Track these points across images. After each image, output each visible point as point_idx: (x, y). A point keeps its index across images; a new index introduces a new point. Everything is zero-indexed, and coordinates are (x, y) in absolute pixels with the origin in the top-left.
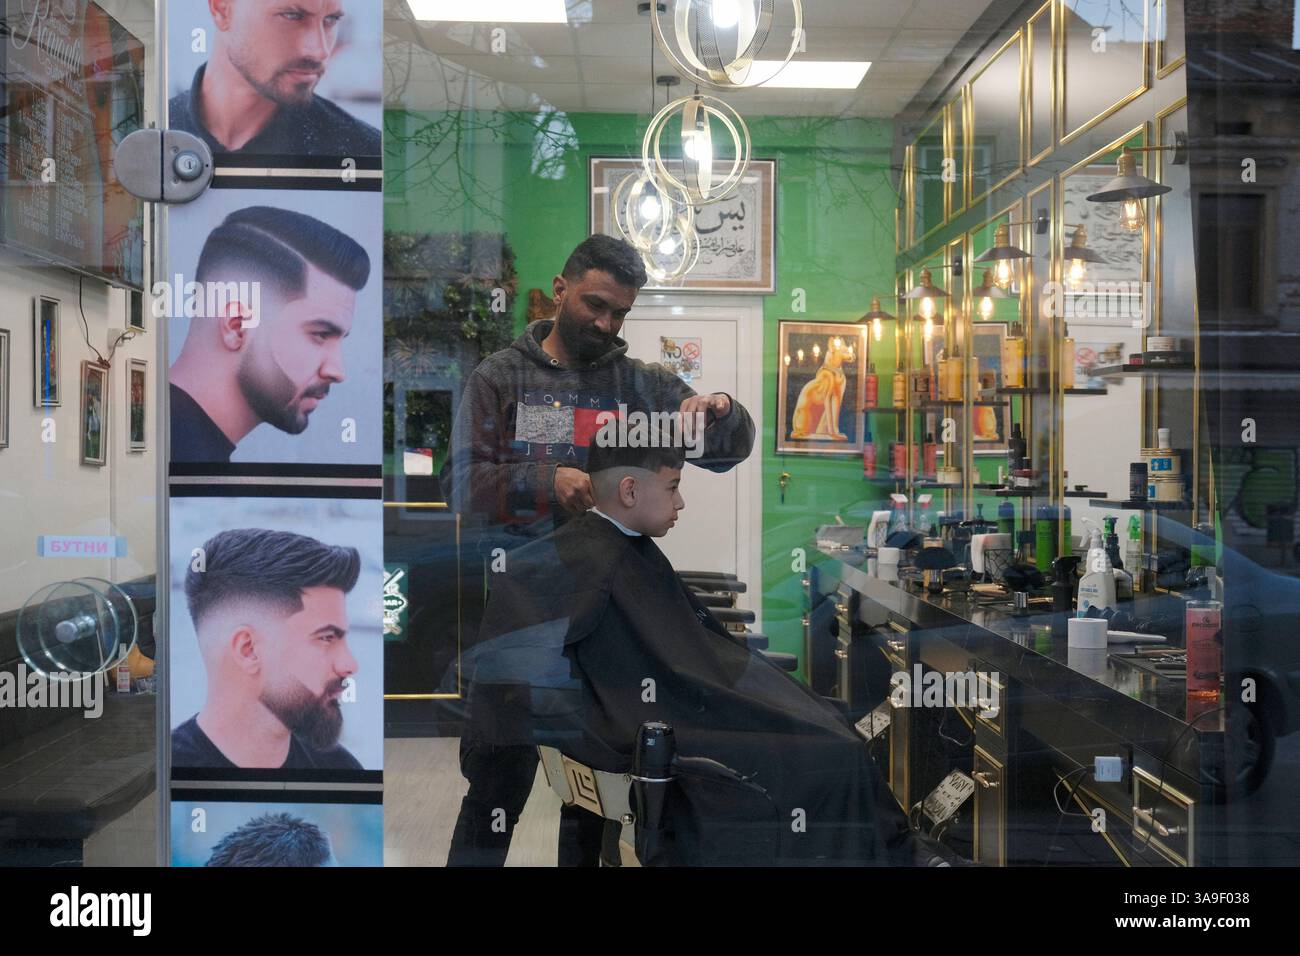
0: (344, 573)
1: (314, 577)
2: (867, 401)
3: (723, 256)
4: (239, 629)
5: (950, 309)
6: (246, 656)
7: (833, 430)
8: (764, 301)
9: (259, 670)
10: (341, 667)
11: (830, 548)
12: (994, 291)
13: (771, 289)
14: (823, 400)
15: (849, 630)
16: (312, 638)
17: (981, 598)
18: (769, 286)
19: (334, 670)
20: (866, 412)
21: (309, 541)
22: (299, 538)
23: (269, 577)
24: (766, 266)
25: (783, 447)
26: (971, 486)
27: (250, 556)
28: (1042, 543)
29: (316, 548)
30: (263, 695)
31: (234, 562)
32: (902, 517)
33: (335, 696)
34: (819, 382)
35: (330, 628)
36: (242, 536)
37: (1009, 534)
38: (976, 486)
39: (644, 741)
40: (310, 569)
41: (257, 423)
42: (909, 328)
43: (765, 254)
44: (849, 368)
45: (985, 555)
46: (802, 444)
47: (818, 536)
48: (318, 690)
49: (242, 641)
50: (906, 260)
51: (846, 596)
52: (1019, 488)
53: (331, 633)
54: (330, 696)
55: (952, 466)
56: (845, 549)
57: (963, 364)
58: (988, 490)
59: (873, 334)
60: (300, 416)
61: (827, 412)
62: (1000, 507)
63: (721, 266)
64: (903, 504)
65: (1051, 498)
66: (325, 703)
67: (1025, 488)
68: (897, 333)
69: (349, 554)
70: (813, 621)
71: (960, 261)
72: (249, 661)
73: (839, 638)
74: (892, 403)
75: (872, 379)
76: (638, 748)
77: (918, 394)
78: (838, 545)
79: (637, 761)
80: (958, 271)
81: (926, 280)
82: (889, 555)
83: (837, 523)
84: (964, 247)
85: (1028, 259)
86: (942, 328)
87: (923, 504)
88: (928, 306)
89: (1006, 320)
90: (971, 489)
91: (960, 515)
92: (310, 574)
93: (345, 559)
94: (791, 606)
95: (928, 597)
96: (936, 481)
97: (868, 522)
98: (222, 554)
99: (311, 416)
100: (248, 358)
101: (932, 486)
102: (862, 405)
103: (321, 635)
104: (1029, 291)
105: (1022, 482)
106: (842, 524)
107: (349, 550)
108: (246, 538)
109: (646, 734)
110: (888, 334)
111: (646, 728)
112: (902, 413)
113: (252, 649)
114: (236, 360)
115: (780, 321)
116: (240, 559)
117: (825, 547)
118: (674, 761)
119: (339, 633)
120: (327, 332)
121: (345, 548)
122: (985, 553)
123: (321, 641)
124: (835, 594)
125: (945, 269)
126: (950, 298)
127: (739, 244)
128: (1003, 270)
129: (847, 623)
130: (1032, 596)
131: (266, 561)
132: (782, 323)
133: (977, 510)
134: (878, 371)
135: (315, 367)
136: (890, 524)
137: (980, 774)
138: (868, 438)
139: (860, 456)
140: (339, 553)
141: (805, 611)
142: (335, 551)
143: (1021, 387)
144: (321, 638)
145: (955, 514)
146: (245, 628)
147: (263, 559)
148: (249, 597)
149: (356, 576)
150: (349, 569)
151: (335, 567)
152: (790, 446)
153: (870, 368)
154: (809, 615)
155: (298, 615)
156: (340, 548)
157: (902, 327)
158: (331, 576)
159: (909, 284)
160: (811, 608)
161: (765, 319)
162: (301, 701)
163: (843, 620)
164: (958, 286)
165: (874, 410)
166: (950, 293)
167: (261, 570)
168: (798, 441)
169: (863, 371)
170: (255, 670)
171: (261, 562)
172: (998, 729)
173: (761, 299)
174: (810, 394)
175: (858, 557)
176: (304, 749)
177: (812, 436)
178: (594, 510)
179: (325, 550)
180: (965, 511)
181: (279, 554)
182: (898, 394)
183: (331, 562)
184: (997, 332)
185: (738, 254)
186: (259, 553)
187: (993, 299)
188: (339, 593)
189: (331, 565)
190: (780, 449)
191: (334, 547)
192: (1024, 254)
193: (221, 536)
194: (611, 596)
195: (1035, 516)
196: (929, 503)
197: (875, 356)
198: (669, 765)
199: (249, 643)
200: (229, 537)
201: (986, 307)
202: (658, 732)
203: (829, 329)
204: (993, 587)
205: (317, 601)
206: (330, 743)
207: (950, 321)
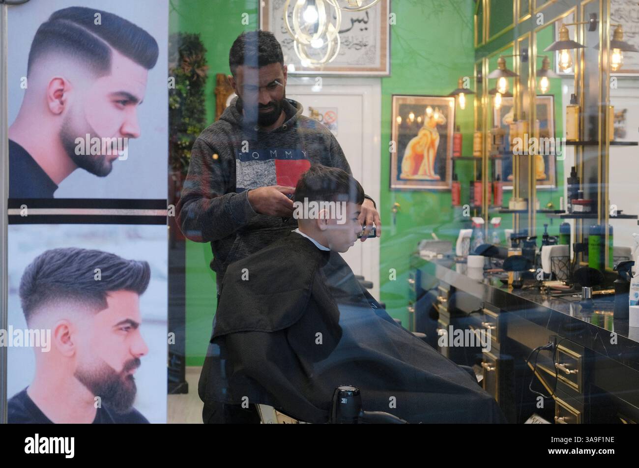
0: (138, 280)
1: (116, 283)
2: (454, 152)
3: (353, 50)
4: (59, 323)
5: (518, 86)
6: (65, 342)
7: (430, 173)
8: (382, 82)
9: (75, 354)
10: (136, 350)
11: (429, 256)
12: (550, 72)
13: (387, 73)
14: (423, 151)
15: (448, 315)
16: (115, 328)
17: (551, 291)
18: (385, 70)
19: (130, 353)
20: (453, 160)
21: (112, 257)
22: (105, 254)
23: (83, 283)
24: (383, 56)
25: (395, 184)
26: (535, 212)
27: (68, 268)
28: (593, 251)
29: (118, 261)
30: (77, 371)
31: (56, 273)
32: (480, 234)
33: (131, 372)
34: (421, 138)
35: (127, 321)
36: (62, 253)
37: (568, 245)
38: (538, 212)
39: (339, 400)
40: (113, 278)
41: (74, 169)
42: (485, 100)
43: (383, 48)
44: (441, 128)
45: (552, 260)
46: (408, 182)
47: (420, 248)
48: (118, 367)
49: (62, 332)
50: (483, 51)
51: (445, 290)
52: (575, 213)
53: (128, 325)
54: (128, 371)
55: (520, 197)
56: (440, 257)
57: (528, 124)
58: (554, 214)
59: (459, 105)
60: (106, 164)
61: (425, 160)
62: (561, 226)
63: (353, 56)
64: (481, 225)
65: (599, 220)
66: (124, 378)
67: (579, 213)
68: (476, 103)
69: (142, 266)
70: (417, 308)
71: (526, 51)
72: (67, 347)
73: (440, 321)
74: (472, 154)
75: (458, 136)
76: (334, 406)
77: (496, 146)
78: (435, 254)
79: (334, 415)
80: (525, 58)
81: (502, 65)
82: (476, 262)
83: (433, 238)
84: (530, 42)
85: (581, 49)
86: (512, 100)
87: (495, 225)
88: (503, 84)
89: (552, 93)
90: (535, 214)
91: (526, 232)
92: (113, 281)
93: (139, 270)
94: (401, 298)
95: (512, 291)
96: (508, 208)
97: (456, 238)
98: (47, 267)
99: (114, 163)
100: (68, 120)
101: (505, 211)
102: (450, 154)
103: (122, 326)
104: (582, 72)
105: (579, 208)
106: (436, 239)
107: (142, 263)
108: (65, 256)
109: (341, 395)
110: (469, 104)
111: (340, 391)
112: (479, 160)
113: (69, 338)
114: (58, 122)
115: (393, 95)
116: (62, 270)
117: (425, 256)
118: (361, 414)
119: (134, 325)
120: (127, 100)
121: (139, 262)
122: (552, 259)
123: (121, 331)
124: (437, 289)
125: (514, 57)
126: (518, 78)
127: (365, 40)
128: (564, 57)
129: (446, 310)
130: (594, 290)
131: (81, 272)
132: (395, 97)
133: (543, 228)
134: (462, 131)
135: (117, 127)
136: (472, 239)
137: (560, 418)
138: (455, 178)
139: (448, 191)
140: (135, 265)
141: (411, 301)
142: (132, 264)
143: (577, 140)
144: (121, 329)
145: (522, 232)
146: (65, 323)
147: (78, 270)
148: (67, 299)
149: (147, 283)
150: (142, 277)
151: (132, 276)
152: (400, 184)
153: (457, 128)
154: (414, 304)
155: (104, 313)
156: (135, 262)
157: (479, 99)
158: (129, 283)
159: (485, 69)
160: (415, 298)
161: (382, 93)
162: (106, 376)
163: (443, 308)
164: (524, 69)
165: (460, 158)
166: (518, 74)
167: (77, 278)
168: (406, 181)
169: (451, 131)
170: (72, 353)
171: (76, 273)
172: (577, 386)
173: (379, 81)
174: (414, 147)
175: (450, 262)
176: (108, 412)
177: (416, 177)
178: (297, 231)
179: (123, 263)
180: (529, 229)
181: (90, 266)
182: (477, 146)
183: (129, 272)
184: (546, 102)
185: (363, 48)
186: (75, 266)
187: (549, 78)
188: (134, 296)
189: (130, 274)
190: (393, 186)
191: (131, 261)
192: (577, 45)
193: (46, 253)
194: (312, 295)
195: (586, 232)
196: (499, 224)
197: (460, 121)
198: (357, 417)
199: (67, 334)
200: (53, 254)
201: (544, 84)
202: (349, 393)
203: (427, 101)
204: (558, 284)
205: (117, 300)
206: (127, 407)
207: (518, 94)
